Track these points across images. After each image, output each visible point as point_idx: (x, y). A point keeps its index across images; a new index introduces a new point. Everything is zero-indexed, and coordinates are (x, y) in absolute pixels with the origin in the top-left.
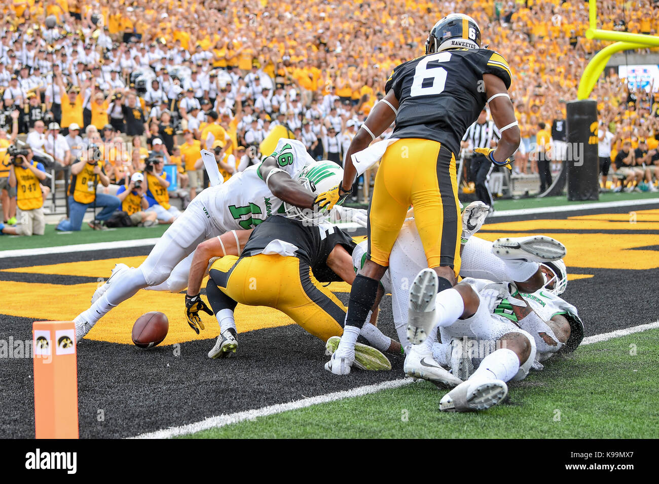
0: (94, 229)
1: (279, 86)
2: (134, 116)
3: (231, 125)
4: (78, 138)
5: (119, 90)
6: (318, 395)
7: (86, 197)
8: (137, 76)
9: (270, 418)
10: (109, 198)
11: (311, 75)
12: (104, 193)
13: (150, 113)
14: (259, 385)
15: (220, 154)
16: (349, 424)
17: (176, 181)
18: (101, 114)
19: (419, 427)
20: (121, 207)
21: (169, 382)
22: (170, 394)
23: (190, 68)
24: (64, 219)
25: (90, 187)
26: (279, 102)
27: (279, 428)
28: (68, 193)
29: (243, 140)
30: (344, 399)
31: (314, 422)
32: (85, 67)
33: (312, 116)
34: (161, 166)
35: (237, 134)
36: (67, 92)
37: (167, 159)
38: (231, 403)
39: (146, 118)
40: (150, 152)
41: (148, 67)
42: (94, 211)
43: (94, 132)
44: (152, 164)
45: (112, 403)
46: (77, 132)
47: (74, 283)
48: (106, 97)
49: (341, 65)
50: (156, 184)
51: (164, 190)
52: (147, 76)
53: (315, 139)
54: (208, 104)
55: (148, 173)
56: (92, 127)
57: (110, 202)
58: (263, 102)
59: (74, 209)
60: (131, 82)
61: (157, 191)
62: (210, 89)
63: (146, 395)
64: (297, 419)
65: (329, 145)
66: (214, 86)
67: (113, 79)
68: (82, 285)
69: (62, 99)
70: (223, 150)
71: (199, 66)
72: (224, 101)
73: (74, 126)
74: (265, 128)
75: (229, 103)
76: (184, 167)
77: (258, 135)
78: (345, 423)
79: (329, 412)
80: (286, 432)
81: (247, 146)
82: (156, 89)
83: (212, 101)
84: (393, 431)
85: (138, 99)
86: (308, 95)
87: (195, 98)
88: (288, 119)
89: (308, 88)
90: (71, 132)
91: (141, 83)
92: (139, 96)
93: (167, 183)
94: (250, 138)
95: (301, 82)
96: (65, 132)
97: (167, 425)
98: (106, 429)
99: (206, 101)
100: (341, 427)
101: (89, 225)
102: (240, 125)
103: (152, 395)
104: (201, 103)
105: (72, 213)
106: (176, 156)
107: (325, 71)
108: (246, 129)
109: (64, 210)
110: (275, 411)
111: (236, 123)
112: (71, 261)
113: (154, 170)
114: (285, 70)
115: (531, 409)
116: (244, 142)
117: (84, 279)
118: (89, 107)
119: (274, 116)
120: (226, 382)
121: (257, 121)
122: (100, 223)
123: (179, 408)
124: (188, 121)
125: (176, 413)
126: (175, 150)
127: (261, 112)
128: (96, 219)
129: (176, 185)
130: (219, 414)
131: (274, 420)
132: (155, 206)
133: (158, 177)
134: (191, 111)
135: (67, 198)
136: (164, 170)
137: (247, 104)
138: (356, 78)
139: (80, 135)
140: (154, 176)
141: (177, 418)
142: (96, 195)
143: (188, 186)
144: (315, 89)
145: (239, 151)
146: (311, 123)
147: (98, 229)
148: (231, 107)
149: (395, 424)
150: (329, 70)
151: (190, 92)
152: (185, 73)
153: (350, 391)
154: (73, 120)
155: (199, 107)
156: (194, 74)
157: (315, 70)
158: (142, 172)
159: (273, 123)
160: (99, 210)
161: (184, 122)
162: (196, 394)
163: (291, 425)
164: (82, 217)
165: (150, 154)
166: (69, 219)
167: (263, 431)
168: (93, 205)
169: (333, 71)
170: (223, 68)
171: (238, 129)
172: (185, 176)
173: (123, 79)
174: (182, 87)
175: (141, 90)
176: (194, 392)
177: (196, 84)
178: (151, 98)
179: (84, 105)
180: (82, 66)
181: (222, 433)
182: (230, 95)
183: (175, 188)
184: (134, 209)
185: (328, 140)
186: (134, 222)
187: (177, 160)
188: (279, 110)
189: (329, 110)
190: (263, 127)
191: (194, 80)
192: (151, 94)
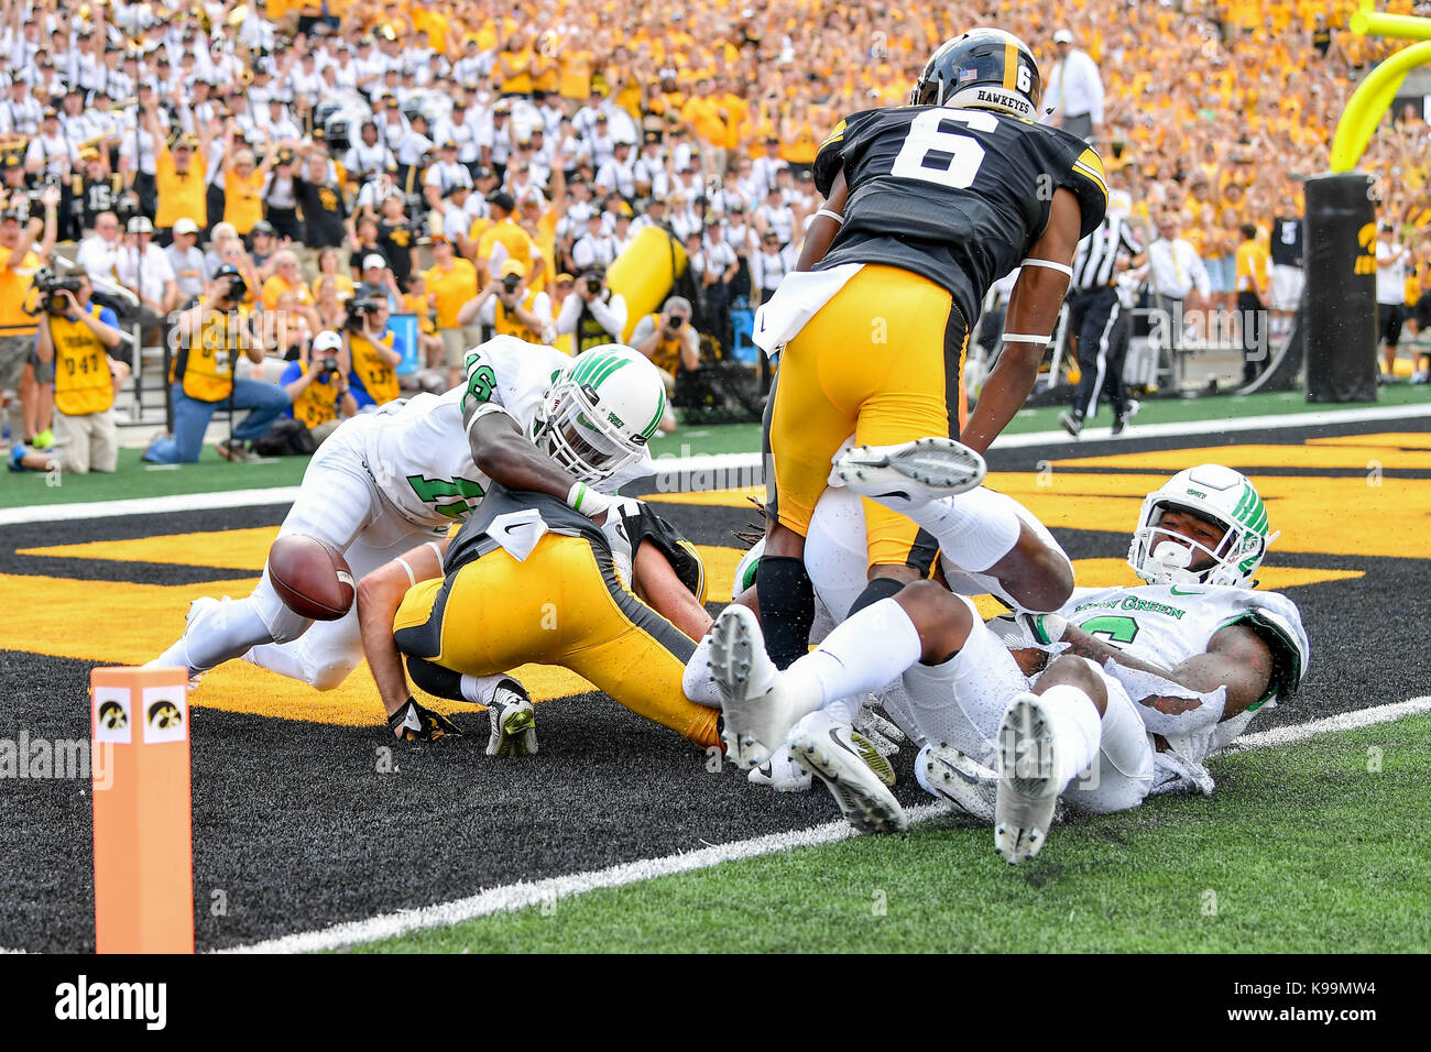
0: (229, 459)
1: (651, 137)
2: (321, 202)
3: (543, 224)
4: (194, 253)
5: (287, 143)
6: (736, 839)
7: (211, 386)
8: (328, 113)
9: (627, 891)
10: (264, 388)
11: (724, 112)
12: (253, 378)
13: (357, 197)
14: (602, 815)
16: (806, 905)
17: (416, 353)
18: (247, 198)
19: (967, 914)
20: (290, 410)
21: (397, 809)
22: (401, 835)
23: (449, 94)
24: (160, 437)
26: (651, 175)
27: (649, 915)
28: (172, 377)
29: (568, 260)
30: (794, 849)
31: (728, 901)
32: (213, 92)
33: (726, 206)
34: (383, 317)
35: (556, 246)
36: (170, 147)
37: (395, 300)
38: (539, 856)
39: (349, 208)
40: (358, 285)
41: (353, 92)
42: (230, 419)
43: (230, 238)
44: (360, 312)
45: (270, 854)
46: (192, 239)
47: (184, 581)
48: (259, 160)
49: (792, 90)
50: (370, 358)
51: (389, 371)
52: (352, 113)
53: (732, 258)
54: (489, 177)
55: (353, 334)
56: (226, 228)
57: (267, 398)
58: (615, 174)
59: (184, 414)
60: (315, 126)
61: (372, 374)
62: (495, 143)
63: (345, 836)
64: (690, 893)
65: (765, 272)
66: (503, 136)
67: (274, 119)
68: (202, 585)
69: (159, 163)
70: (523, 282)
71: (471, 91)
72: (525, 171)
73: (185, 225)
74: (620, 232)
75: (538, 175)
76: (433, 319)
77: (604, 249)
78: (799, 904)
79: (762, 878)
80: (664, 923)
81: (578, 273)
82: (370, 143)
83: (500, 169)
84: (908, 922)
85: (332, 164)
86: (717, 158)
87: (460, 163)
88: (672, 211)
89: (716, 142)
90: (176, 237)
91: (338, 129)
93: (395, 356)
94: (583, 255)
95: (701, 130)
96: (165, 238)
97: (394, 906)
98: (255, 912)
99: (485, 171)
100: (789, 912)
101: (217, 449)
102: (562, 226)
103: (359, 838)
104: (475, 175)
105: (178, 422)
106: (417, 294)
107: (756, 103)
108: (577, 234)
109: (161, 415)
110: (639, 875)
111: (553, 221)
112: (176, 531)
113: (366, 327)
114: (663, 102)
115: (1221, 875)
116: (570, 265)
117: (207, 573)
118: (221, 182)
119: (640, 204)
120: (527, 809)
121: (600, 217)
122: (242, 446)
123: (421, 867)
124: (443, 215)
125: (413, 878)
126: (413, 280)
127: (611, 196)
128: (233, 436)
129: (415, 361)
130: (513, 882)
131: (637, 895)
132: (368, 407)
133: (374, 341)
134: (452, 192)
135: (167, 388)
136: (389, 327)
137: (576, 177)
138: (827, 120)
139: (198, 245)
140: (365, 339)
141: (417, 889)
142: (233, 381)
143: (444, 363)
144: (732, 143)
145: (560, 286)
146: (724, 222)
147: (237, 459)
148: (543, 184)
149: (911, 907)
150: (765, 103)
151: (450, 148)
152: (437, 106)
153: (809, 830)
154: (185, 211)
155: (469, 183)
156: (459, 109)
157: (732, 101)
158: (339, 331)
159: (637, 221)
160: (240, 417)
161: (434, 217)
162: (460, 834)
163: (676, 906)
164: (201, 431)
165: (356, 291)
166: (173, 436)
167: (611, 919)
168: (228, 405)
169: (774, 102)
170: (524, 96)
171: (558, 235)
172: (436, 340)
173: (297, 120)
175: (338, 144)
176: (455, 831)
177: (461, 133)
178: (360, 164)
179: (209, 179)
180: (205, 90)
181: (518, 925)
182: (541, 157)
183: (413, 367)
184: (321, 415)
185: (763, 262)
187: (419, 303)
188: (650, 191)
189: (764, 193)
190: (614, 231)
192: (358, 154)
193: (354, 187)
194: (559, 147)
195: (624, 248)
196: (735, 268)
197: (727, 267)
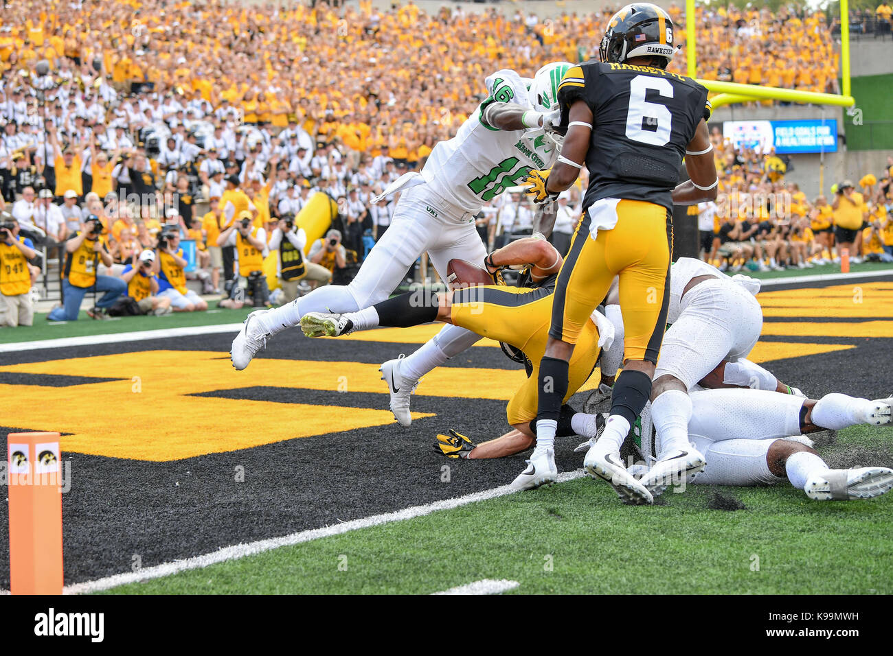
0: (94, 318)
1: (320, 145)
2: (143, 181)
3: (262, 192)
4: (76, 209)
5: (125, 150)
6: (357, 518)
7: (84, 279)
8: (148, 133)
9: (298, 547)
10: (112, 280)
11: (359, 132)
12: (107, 275)
13: (164, 178)
14: (286, 507)
15: (248, 227)
16: (392, 553)
17: (195, 260)
18: (105, 178)
19: (476, 556)
20: (126, 291)
21: (177, 505)
22: (178, 520)
23: (213, 123)
24: (57, 307)
25: (89, 267)
26: (320, 165)
27: (309, 560)
28: (63, 275)
29: (276, 210)
30: (387, 523)
31: (351, 552)
32: (85, 123)
33: (359, 182)
34: (177, 242)
35: (270, 203)
36: (63, 151)
37: (184, 232)
38: (251, 529)
39: (158, 185)
40: (163, 225)
41: (161, 122)
42: (95, 297)
43: (95, 200)
44: (165, 239)
45: (107, 531)
46: (74, 201)
47: (67, 385)
48: (110, 158)
49: (395, 120)
50: (170, 264)
51: (181, 270)
52: (160, 134)
53: (363, 209)
54: (233, 167)
55: (162, 251)
56: (93, 195)
57: (114, 286)
58: (299, 165)
60: (140, 141)
61: (171, 272)
62: (237, 149)
63: (148, 520)
64: (331, 547)
65: (379, 216)
66: (241, 145)
67: (118, 137)
68: (77, 386)
69: (56, 161)
70: (251, 223)
71: (223, 122)
72: (253, 163)
73: (70, 194)
74: (303, 197)
75: (260, 166)
76: (205, 243)
77: (294, 204)
78: (388, 552)
79: (369, 539)
80: (316, 564)
81: (280, 218)
82: (172, 149)
83: (239, 163)
84: (445, 561)
85: (148, 161)
86: (355, 157)
87: (218, 159)
88: (330, 185)
89: (354, 148)
90: (66, 200)
91: (153, 142)
92: (149, 157)
93: (184, 262)
94: (284, 208)
95: (347, 141)
96: (60, 201)
97: (173, 558)
98: (98, 562)
99: (232, 164)
100: (383, 557)
101: (87, 312)
102: (272, 192)
103: (156, 521)
104: (226, 166)
105: (66, 299)
106: (196, 230)
107: (375, 127)
108: (280, 197)
109: (58, 295)
110: (304, 539)
111: (268, 190)
112: (64, 358)
113: (169, 247)
114: (326, 127)
115: (610, 533)
116: (277, 213)
117: (79, 380)
118: (89, 171)
119: (315, 181)
120: (246, 505)
121: (293, 188)
122: (101, 311)
123: (188, 536)
124: (209, 187)
125: (184, 542)
126: (194, 222)
127: (298, 177)
128: (96, 306)
129: (195, 265)
130: (236, 543)
131: (303, 549)
132: (169, 290)
133: (175, 255)
134: (214, 175)
135: (61, 281)
136: (180, 247)
137: (281, 167)
138: (412, 136)
139: (78, 204)
140: (168, 253)
141: (185, 548)
142: (96, 277)
143: (210, 266)
144: (363, 149)
145: (270, 224)
146: (358, 190)
147: (98, 318)
148: (262, 170)
149: (447, 553)
150: (380, 127)
151: (212, 152)
152: (206, 130)
153: (395, 513)
154: (69, 187)
155: (223, 170)
156: (218, 131)
157: (363, 126)
158: (154, 250)
159: (312, 191)
160: (100, 295)
161: (205, 189)
162: (210, 518)
163: (323, 555)
164: (79, 303)
165: (163, 228)
166: (64, 306)
167: (289, 563)
168: (93, 289)
169: (385, 127)
170: (253, 124)
171: (270, 197)
172: (206, 253)
173: (131, 136)
174: (201, 146)
175: (153, 150)
176: (207, 516)
177: (220, 143)
178: (167, 160)
179: (82, 169)
180: (82, 122)
181: (239, 567)
182: (261, 156)
183: (193, 268)
184: (143, 293)
185: (378, 211)
186: (144, 310)
187: (197, 234)
188: (320, 174)
189: (380, 175)
190: (300, 195)
191: (218, 137)
192: (166, 156)
193: (163, 173)
194: (272, 152)
195: (305, 204)
196: (364, 215)
197: (360, 214)
